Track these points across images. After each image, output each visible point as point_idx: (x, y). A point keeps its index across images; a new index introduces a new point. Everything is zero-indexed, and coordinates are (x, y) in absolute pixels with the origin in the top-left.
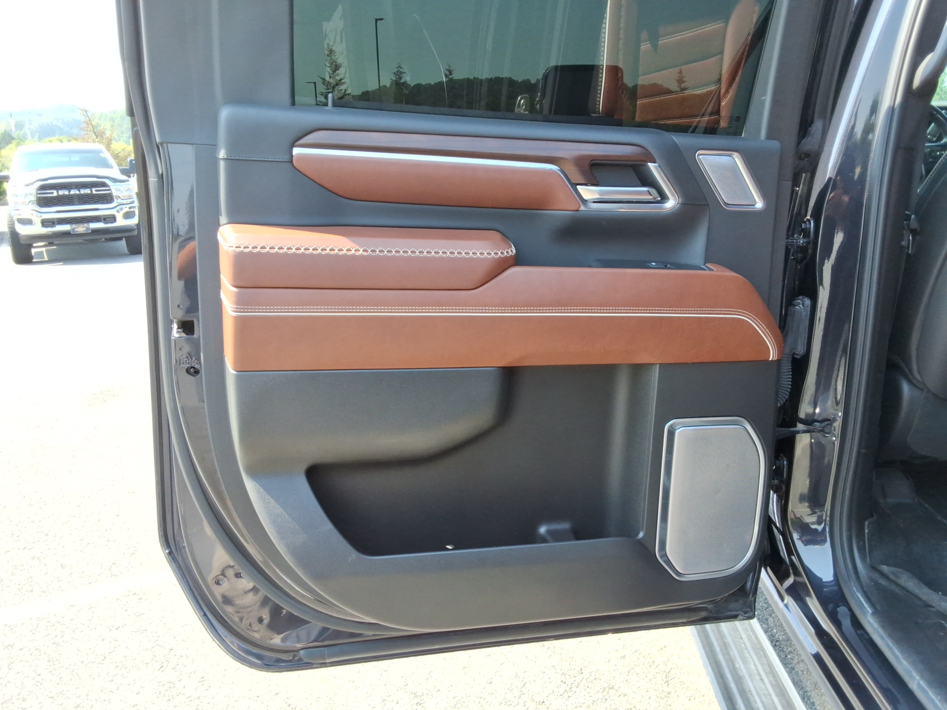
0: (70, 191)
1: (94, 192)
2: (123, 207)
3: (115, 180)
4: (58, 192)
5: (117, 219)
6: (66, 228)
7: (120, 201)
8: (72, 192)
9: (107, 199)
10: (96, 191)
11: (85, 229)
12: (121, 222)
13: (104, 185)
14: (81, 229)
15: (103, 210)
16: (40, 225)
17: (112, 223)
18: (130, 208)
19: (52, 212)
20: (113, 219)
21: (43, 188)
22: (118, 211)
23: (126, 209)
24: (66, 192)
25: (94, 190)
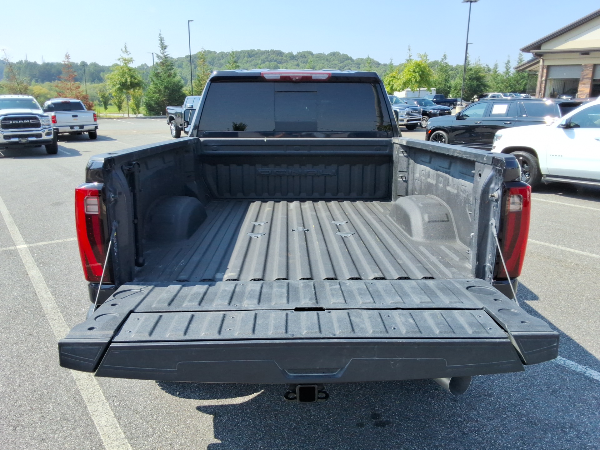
0: (18, 121)
1: (31, 122)
2: (45, 130)
3: (42, 116)
4: (12, 122)
5: (43, 136)
6: (16, 140)
7: (44, 126)
8: (20, 122)
9: (38, 125)
10: (32, 121)
11: (26, 141)
12: (44, 137)
13: (36, 118)
14: (24, 140)
15: (35, 131)
16: (3, 138)
17: (40, 138)
18: (49, 130)
19: (9, 132)
20: (40, 135)
21: (5, 119)
22: (43, 132)
23: (46, 131)
24: (17, 122)
25: (31, 121)
